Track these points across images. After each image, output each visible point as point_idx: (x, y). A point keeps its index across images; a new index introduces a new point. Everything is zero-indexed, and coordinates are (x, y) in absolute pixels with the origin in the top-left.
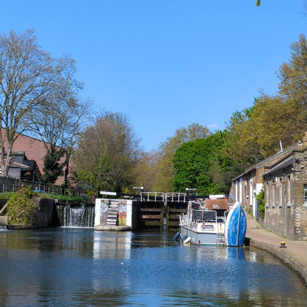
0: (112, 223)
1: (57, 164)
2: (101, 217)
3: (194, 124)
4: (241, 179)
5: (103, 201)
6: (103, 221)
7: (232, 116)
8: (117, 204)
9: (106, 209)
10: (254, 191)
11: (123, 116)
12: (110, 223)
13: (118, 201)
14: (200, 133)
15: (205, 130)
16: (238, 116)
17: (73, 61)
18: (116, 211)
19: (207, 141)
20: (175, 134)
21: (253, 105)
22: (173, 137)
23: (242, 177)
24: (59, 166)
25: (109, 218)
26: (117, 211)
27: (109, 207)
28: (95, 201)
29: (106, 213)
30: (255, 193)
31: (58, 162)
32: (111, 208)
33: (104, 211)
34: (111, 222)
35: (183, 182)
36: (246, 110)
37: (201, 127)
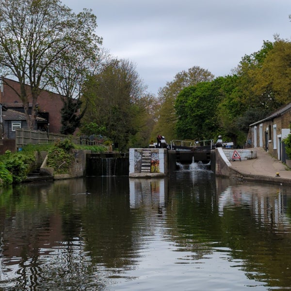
0: (147, 171)
1: (75, 116)
2: (135, 165)
3: (195, 67)
4: (261, 125)
5: (136, 151)
6: (138, 169)
7: (242, 60)
8: (149, 153)
9: (140, 158)
10: (279, 136)
11: (130, 64)
12: (144, 171)
13: (150, 150)
14: (201, 76)
15: (206, 74)
16: (247, 60)
17: (93, 16)
18: (149, 159)
19: (212, 85)
20: (175, 79)
21: (263, 48)
22: (173, 82)
23: (262, 122)
24: (76, 118)
25: (144, 166)
26: (151, 159)
27: (142, 156)
28: (129, 150)
29: (141, 162)
30: (280, 138)
31: (75, 114)
32: (144, 156)
33: (138, 160)
34: (145, 169)
35: (186, 128)
36: (255, 53)
37: (202, 70)
